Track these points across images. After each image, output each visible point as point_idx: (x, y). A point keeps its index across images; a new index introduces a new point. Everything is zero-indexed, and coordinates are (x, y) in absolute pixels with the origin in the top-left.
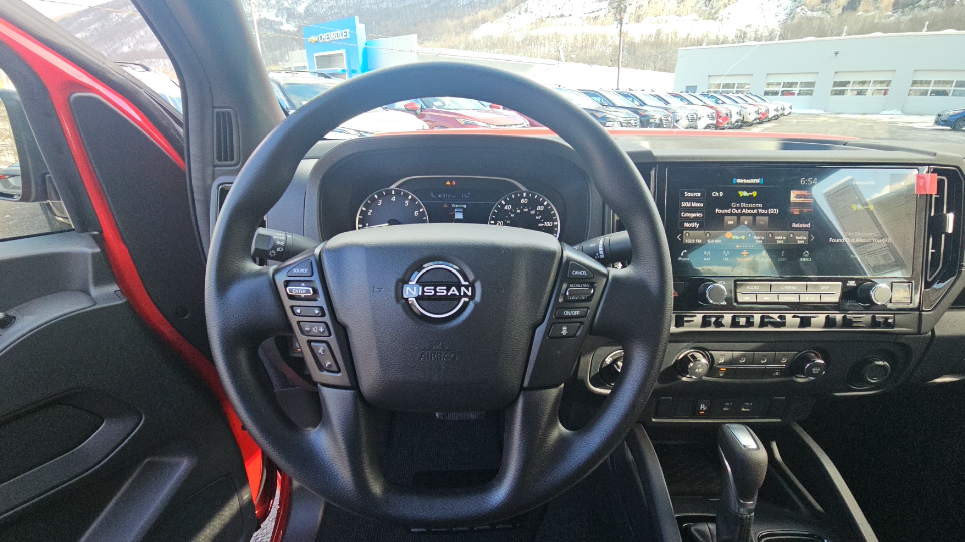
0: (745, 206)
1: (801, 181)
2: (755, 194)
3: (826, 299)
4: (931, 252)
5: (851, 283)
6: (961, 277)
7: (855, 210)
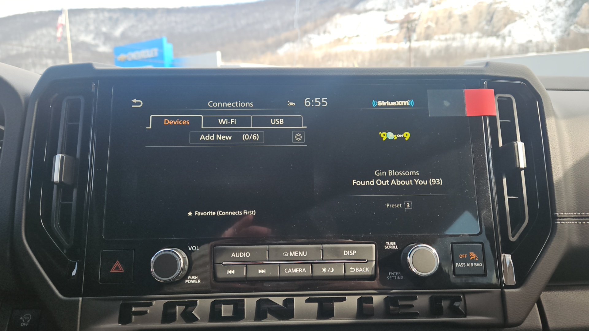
1: (306, 102)
4: (508, 199)
5: (391, 245)
6: (557, 233)
7: (384, 139)
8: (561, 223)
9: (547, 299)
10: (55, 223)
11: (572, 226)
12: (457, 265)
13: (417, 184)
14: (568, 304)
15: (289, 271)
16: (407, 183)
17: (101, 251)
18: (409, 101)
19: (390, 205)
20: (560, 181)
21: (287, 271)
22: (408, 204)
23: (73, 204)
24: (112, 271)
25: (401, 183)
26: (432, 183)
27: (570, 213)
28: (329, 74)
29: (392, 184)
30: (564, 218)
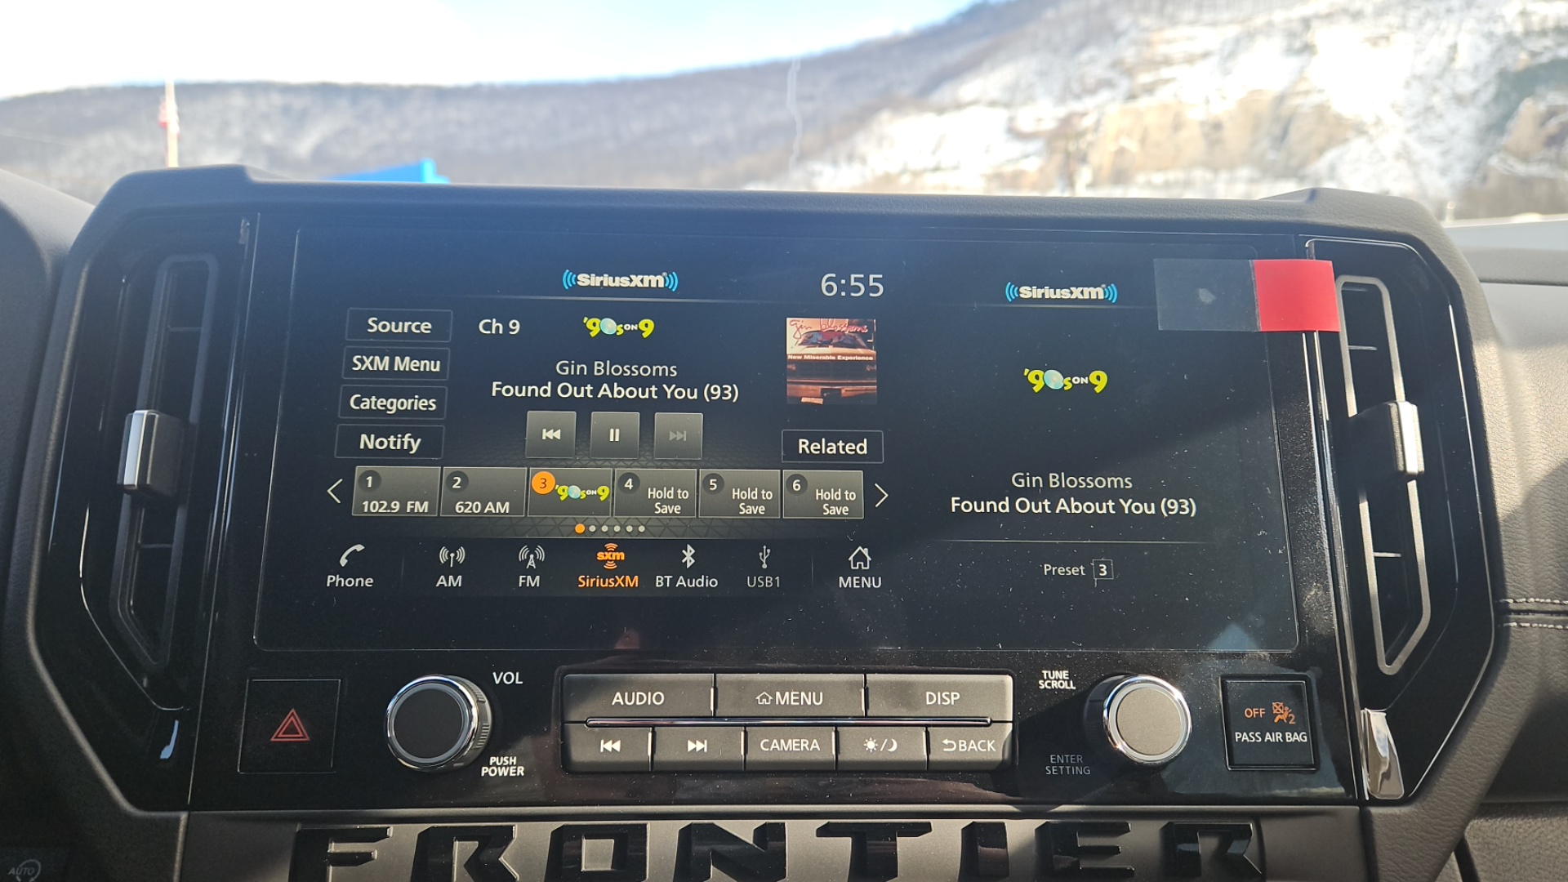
0: (611, 370)
1: (824, 285)
2: (647, 327)
3: (955, 747)
4: (1376, 558)
5: (1055, 679)
6: (1509, 655)
7: (1037, 389)
8: (1521, 626)
9: (1483, 838)
10: (122, 603)
11: (1551, 635)
12: (1237, 738)
13: (1127, 512)
14: (1539, 853)
15: (773, 747)
16: (1101, 509)
17: (248, 681)
18: (1103, 289)
19: (1054, 569)
20: (1515, 512)
21: (767, 745)
22: (1102, 567)
23: (173, 550)
24: (276, 738)
25: (1083, 508)
26: (1168, 510)
27: (1542, 600)
28: (888, 210)
29: (1057, 511)
30: (1528, 612)
